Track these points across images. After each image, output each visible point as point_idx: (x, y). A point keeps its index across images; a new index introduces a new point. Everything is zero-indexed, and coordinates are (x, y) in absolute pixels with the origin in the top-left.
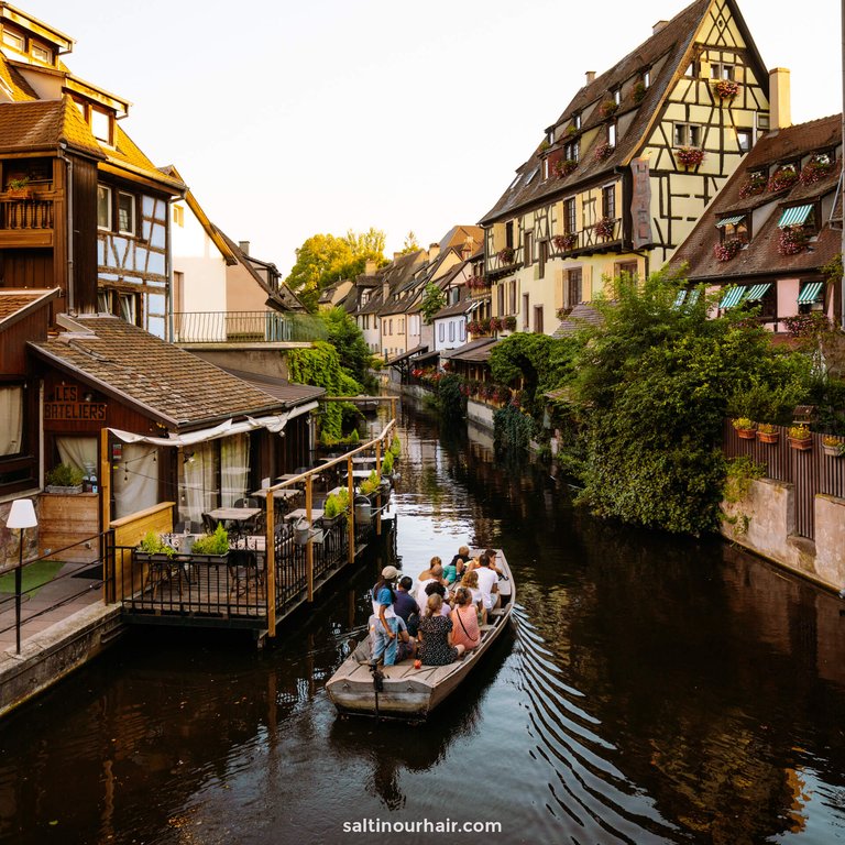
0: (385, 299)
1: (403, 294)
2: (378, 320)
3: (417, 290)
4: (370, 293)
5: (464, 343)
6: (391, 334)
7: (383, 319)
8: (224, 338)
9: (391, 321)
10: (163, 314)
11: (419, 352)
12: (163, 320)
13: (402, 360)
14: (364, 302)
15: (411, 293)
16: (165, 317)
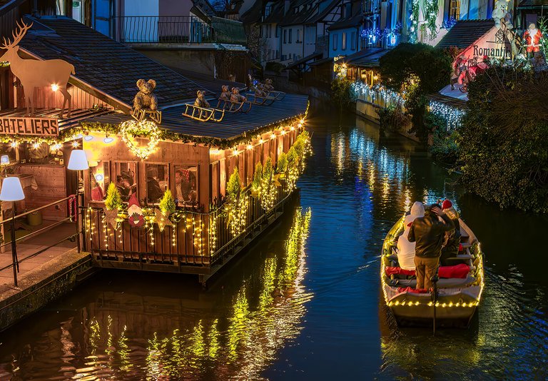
0: (286, 11)
1: (301, 7)
2: (279, 29)
3: (314, 5)
4: (273, 6)
5: (355, 51)
6: (290, 42)
7: (284, 28)
8: (156, 39)
9: (290, 30)
10: (108, 17)
11: (314, 58)
12: (108, 22)
13: (299, 65)
14: (267, 13)
15: (309, 7)
16: (109, 20)
